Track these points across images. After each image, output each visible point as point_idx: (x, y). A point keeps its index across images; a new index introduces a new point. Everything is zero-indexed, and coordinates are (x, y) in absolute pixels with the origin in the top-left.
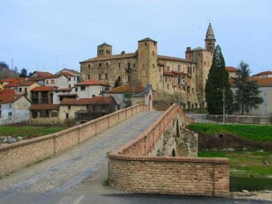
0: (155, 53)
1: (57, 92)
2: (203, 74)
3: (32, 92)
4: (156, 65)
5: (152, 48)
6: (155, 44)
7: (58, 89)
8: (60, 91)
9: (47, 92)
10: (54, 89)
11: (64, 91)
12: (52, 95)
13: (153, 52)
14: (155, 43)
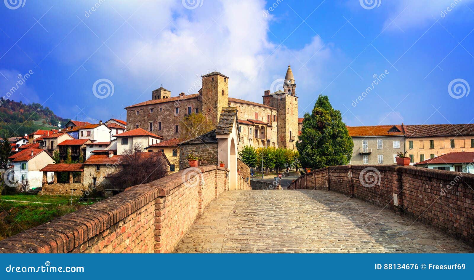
0: (225, 92)
1: (91, 146)
2: (287, 124)
3: (60, 146)
5: (221, 85)
6: (225, 81)
7: (95, 143)
8: (96, 145)
9: (79, 146)
10: (89, 142)
11: (100, 145)
12: (84, 150)
13: (223, 91)
14: (226, 78)
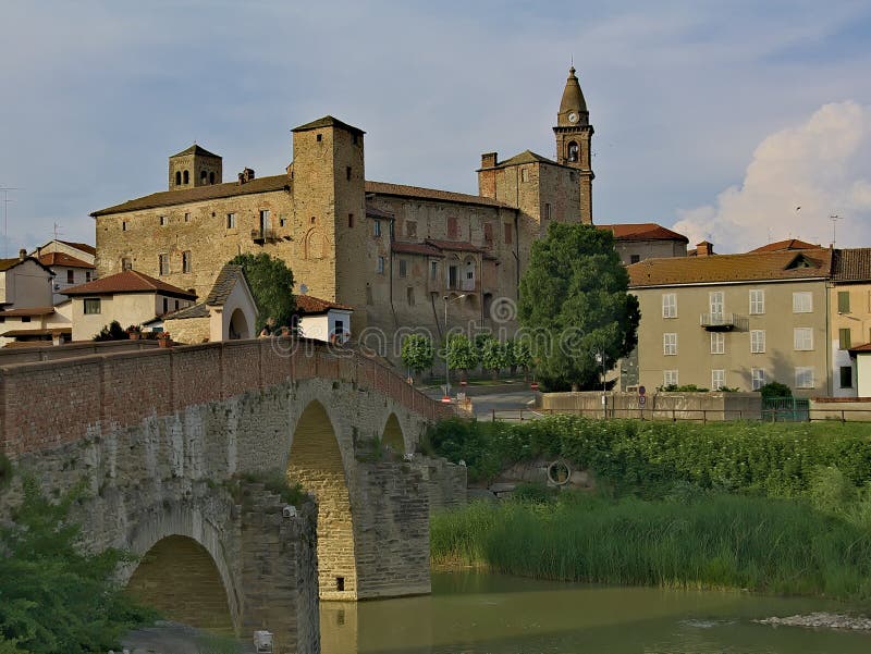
0: (355, 172)
4: (360, 214)
5: (343, 152)
6: (355, 141)
7: (9, 310)
8: (15, 317)
11: (25, 317)
13: (349, 168)
14: (357, 133)
